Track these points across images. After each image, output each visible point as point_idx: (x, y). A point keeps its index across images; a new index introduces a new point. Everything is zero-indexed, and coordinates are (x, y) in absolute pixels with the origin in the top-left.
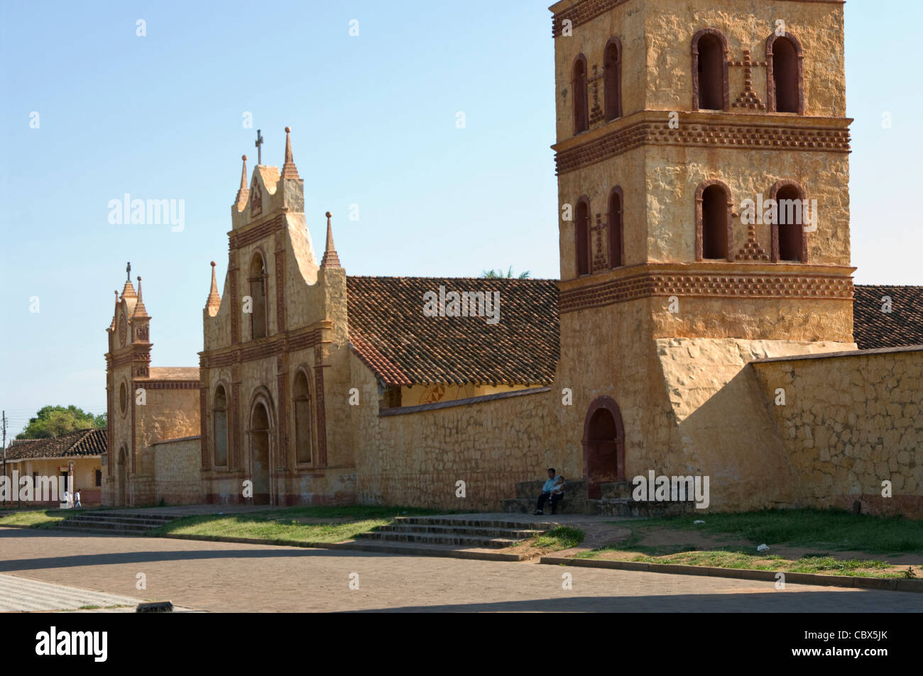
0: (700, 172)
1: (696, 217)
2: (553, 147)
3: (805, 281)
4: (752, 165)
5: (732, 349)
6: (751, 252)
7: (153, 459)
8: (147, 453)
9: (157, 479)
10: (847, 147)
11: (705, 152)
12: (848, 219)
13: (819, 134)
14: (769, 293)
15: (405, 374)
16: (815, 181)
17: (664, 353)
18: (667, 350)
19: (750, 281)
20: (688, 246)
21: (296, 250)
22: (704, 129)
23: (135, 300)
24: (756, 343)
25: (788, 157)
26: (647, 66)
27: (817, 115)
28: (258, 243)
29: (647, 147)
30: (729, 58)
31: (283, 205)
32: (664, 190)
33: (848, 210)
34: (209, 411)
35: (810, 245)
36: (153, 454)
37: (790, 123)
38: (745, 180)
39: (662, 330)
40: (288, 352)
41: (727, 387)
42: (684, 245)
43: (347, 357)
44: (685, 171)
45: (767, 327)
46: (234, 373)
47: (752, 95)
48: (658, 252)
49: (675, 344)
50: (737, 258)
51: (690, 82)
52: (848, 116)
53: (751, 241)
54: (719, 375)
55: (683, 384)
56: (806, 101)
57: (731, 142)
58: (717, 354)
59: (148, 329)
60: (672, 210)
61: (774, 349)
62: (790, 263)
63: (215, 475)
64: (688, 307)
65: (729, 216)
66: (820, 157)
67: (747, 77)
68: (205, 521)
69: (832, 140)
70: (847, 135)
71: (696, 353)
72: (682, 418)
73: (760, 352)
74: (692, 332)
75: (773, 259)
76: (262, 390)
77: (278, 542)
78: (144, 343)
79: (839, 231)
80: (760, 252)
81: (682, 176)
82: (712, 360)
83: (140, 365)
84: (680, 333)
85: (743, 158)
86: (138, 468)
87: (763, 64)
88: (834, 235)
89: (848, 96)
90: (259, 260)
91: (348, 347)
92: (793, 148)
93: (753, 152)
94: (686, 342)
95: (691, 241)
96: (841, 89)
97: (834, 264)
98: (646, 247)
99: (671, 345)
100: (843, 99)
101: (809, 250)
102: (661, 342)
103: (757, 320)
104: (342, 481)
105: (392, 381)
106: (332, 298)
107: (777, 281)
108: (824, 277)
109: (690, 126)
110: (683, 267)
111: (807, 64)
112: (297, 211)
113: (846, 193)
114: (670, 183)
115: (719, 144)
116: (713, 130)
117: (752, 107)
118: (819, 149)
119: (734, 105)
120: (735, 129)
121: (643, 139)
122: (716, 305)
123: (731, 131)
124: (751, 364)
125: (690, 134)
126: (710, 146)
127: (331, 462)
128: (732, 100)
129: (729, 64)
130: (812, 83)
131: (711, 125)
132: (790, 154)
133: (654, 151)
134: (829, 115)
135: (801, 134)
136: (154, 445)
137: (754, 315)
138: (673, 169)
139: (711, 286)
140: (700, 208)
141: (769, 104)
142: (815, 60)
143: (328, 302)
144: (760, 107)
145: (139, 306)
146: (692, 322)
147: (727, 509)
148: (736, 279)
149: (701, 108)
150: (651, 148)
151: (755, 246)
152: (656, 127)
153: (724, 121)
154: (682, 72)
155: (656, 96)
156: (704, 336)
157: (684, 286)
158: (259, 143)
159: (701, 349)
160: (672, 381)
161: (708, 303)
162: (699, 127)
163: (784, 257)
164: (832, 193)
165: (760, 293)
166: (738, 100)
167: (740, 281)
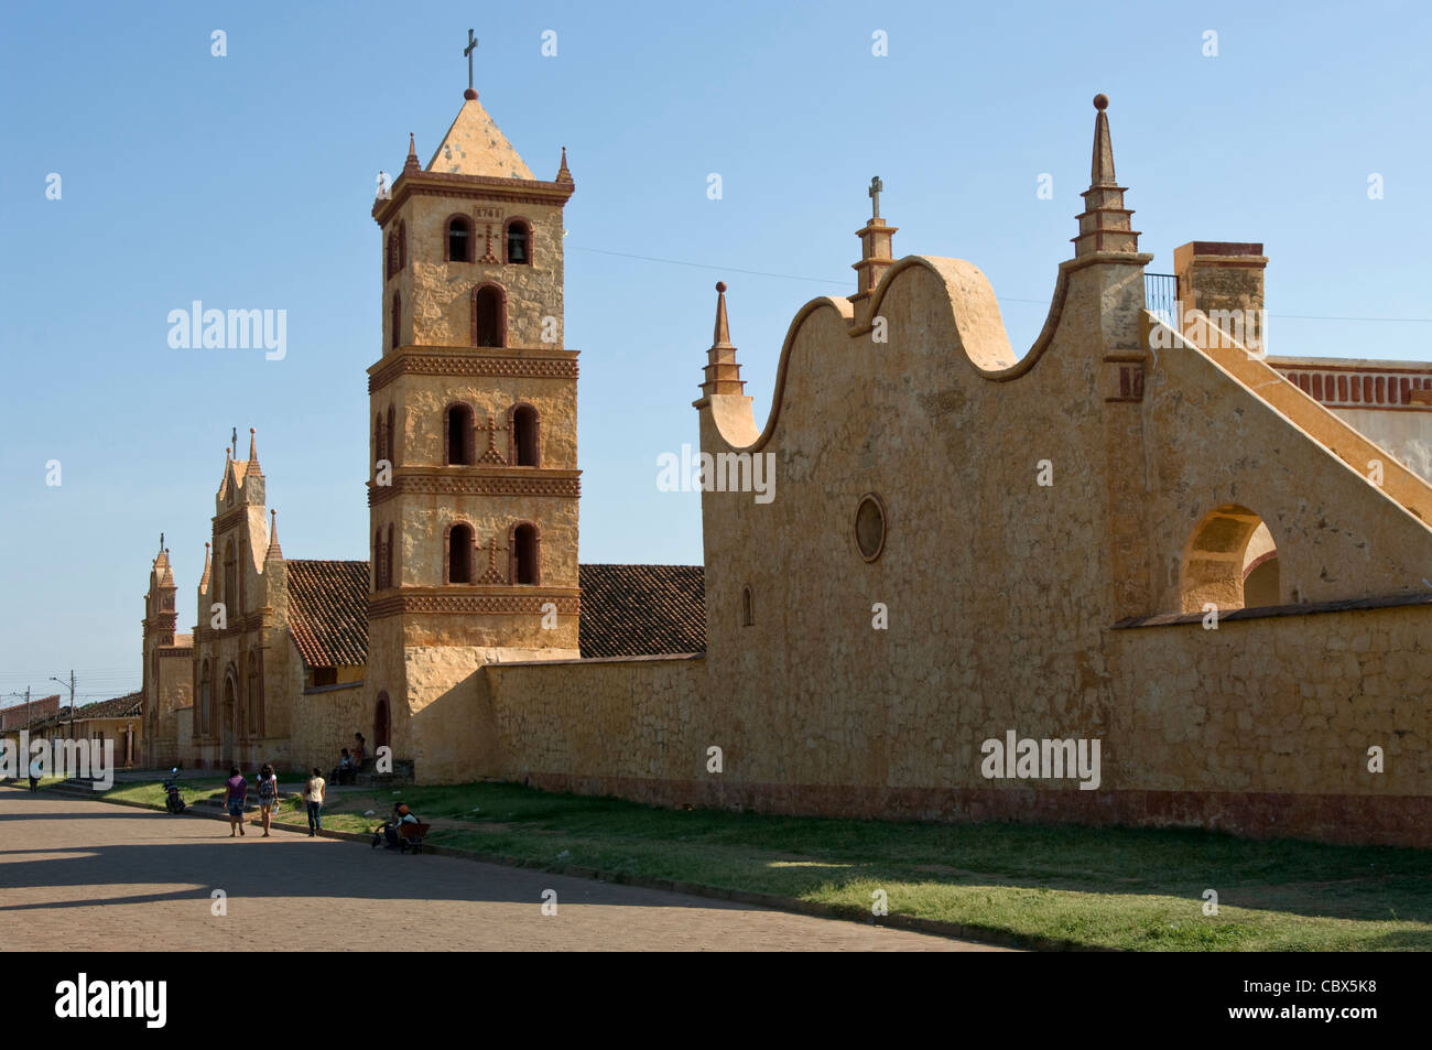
0: (449, 515)
1: (444, 551)
2: (367, 484)
3: (537, 600)
4: (495, 508)
5: (469, 655)
6: (491, 577)
7: (176, 723)
8: (170, 718)
9: (179, 743)
10: (577, 493)
11: (454, 499)
12: (577, 550)
13: (553, 483)
14: (506, 610)
15: (329, 656)
16: (549, 520)
17: (410, 659)
18: (412, 657)
19: (489, 601)
20: (437, 573)
21: (253, 541)
22: (453, 481)
23: (163, 570)
24: (492, 650)
25: (526, 502)
26: (405, 432)
27: (553, 468)
28: (231, 531)
29: (403, 495)
30: (475, 425)
31: (245, 499)
32: (418, 529)
33: (577, 543)
34: (198, 683)
35: (542, 572)
36: (176, 721)
37: (529, 475)
38: (488, 520)
39: (411, 640)
40: (246, 632)
41: (459, 687)
42: (433, 573)
43: (287, 639)
44: (435, 514)
45: (504, 637)
46: (214, 649)
47: (495, 453)
48: (411, 578)
49: (421, 651)
50: (479, 582)
51: (441, 445)
52: (579, 469)
53: (491, 569)
54: (452, 677)
55: (420, 684)
56: (543, 457)
57: (476, 490)
58: (455, 659)
59: (174, 599)
60: (424, 544)
61: (505, 655)
62: (525, 586)
63: (202, 742)
64: (436, 622)
65: (472, 549)
66: (554, 501)
67: (491, 439)
68: (136, 786)
69: (564, 488)
70: (577, 484)
71: (437, 658)
72: (414, 710)
73: (493, 658)
74: (437, 641)
75: (510, 583)
76: (231, 666)
77: (151, 807)
78: (171, 612)
79: (569, 560)
80: (499, 577)
81: (433, 518)
82: (450, 664)
83: (166, 633)
84: (428, 642)
85: (487, 502)
86: (161, 733)
87: (505, 429)
88: (565, 563)
89: (579, 453)
90: (230, 546)
91: (287, 631)
92: (530, 495)
93: (495, 498)
94: (430, 650)
95: (439, 570)
96: (573, 447)
97: (564, 586)
98: (401, 575)
99: (416, 652)
100: (575, 455)
101: (542, 575)
102: (408, 650)
103: (495, 631)
104: (278, 750)
105: (313, 663)
106: (273, 587)
107: (514, 600)
108: (554, 597)
109: (441, 478)
110: (432, 590)
111: (544, 427)
112: (259, 504)
113: (576, 529)
114: (423, 523)
115: (466, 492)
116: (460, 481)
117: (495, 462)
118: (553, 495)
119: (479, 461)
120: (481, 480)
121: (401, 489)
122: (460, 620)
123: (476, 481)
124: (484, 667)
125: (441, 485)
126: (458, 494)
127: (268, 734)
128: (478, 456)
129: (476, 429)
130: (548, 442)
131: (459, 477)
132: (527, 499)
133: (410, 498)
134: (562, 468)
135: (538, 483)
136: (177, 710)
137: (492, 628)
138: (425, 513)
139: (455, 605)
140: (448, 543)
141: (510, 460)
142: (552, 424)
143: (269, 590)
144: (503, 463)
145: (167, 577)
146: (439, 634)
147: (443, 782)
148: (477, 599)
149: (451, 463)
150: (407, 496)
151: (495, 573)
152: (412, 480)
153: (472, 474)
154: (436, 436)
155: (413, 456)
156: (448, 645)
157: (432, 605)
158: (234, 439)
159: (443, 656)
160: (412, 681)
161: (453, 619)
162: (449, 479)
163: (521, 581)
164: (562, 529)
165: (498, 610)
166: (483, 457)
167: (481, 601)
